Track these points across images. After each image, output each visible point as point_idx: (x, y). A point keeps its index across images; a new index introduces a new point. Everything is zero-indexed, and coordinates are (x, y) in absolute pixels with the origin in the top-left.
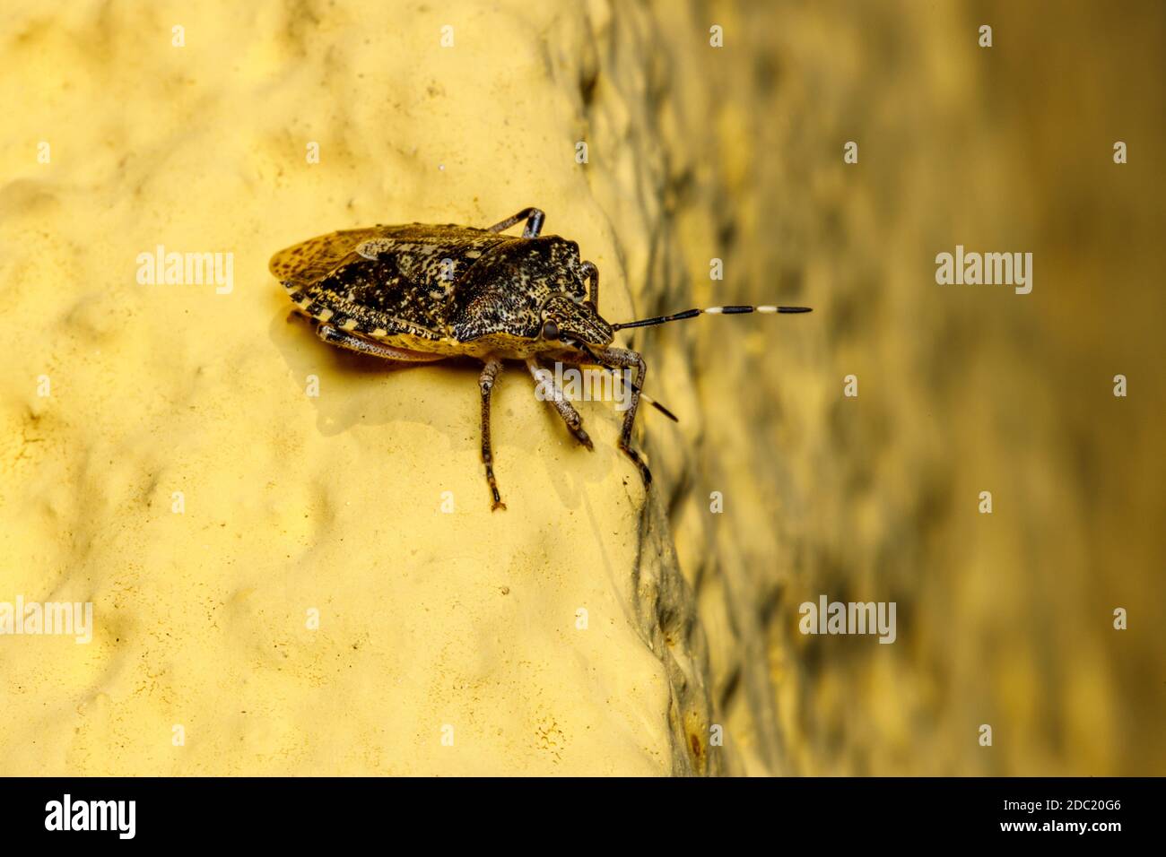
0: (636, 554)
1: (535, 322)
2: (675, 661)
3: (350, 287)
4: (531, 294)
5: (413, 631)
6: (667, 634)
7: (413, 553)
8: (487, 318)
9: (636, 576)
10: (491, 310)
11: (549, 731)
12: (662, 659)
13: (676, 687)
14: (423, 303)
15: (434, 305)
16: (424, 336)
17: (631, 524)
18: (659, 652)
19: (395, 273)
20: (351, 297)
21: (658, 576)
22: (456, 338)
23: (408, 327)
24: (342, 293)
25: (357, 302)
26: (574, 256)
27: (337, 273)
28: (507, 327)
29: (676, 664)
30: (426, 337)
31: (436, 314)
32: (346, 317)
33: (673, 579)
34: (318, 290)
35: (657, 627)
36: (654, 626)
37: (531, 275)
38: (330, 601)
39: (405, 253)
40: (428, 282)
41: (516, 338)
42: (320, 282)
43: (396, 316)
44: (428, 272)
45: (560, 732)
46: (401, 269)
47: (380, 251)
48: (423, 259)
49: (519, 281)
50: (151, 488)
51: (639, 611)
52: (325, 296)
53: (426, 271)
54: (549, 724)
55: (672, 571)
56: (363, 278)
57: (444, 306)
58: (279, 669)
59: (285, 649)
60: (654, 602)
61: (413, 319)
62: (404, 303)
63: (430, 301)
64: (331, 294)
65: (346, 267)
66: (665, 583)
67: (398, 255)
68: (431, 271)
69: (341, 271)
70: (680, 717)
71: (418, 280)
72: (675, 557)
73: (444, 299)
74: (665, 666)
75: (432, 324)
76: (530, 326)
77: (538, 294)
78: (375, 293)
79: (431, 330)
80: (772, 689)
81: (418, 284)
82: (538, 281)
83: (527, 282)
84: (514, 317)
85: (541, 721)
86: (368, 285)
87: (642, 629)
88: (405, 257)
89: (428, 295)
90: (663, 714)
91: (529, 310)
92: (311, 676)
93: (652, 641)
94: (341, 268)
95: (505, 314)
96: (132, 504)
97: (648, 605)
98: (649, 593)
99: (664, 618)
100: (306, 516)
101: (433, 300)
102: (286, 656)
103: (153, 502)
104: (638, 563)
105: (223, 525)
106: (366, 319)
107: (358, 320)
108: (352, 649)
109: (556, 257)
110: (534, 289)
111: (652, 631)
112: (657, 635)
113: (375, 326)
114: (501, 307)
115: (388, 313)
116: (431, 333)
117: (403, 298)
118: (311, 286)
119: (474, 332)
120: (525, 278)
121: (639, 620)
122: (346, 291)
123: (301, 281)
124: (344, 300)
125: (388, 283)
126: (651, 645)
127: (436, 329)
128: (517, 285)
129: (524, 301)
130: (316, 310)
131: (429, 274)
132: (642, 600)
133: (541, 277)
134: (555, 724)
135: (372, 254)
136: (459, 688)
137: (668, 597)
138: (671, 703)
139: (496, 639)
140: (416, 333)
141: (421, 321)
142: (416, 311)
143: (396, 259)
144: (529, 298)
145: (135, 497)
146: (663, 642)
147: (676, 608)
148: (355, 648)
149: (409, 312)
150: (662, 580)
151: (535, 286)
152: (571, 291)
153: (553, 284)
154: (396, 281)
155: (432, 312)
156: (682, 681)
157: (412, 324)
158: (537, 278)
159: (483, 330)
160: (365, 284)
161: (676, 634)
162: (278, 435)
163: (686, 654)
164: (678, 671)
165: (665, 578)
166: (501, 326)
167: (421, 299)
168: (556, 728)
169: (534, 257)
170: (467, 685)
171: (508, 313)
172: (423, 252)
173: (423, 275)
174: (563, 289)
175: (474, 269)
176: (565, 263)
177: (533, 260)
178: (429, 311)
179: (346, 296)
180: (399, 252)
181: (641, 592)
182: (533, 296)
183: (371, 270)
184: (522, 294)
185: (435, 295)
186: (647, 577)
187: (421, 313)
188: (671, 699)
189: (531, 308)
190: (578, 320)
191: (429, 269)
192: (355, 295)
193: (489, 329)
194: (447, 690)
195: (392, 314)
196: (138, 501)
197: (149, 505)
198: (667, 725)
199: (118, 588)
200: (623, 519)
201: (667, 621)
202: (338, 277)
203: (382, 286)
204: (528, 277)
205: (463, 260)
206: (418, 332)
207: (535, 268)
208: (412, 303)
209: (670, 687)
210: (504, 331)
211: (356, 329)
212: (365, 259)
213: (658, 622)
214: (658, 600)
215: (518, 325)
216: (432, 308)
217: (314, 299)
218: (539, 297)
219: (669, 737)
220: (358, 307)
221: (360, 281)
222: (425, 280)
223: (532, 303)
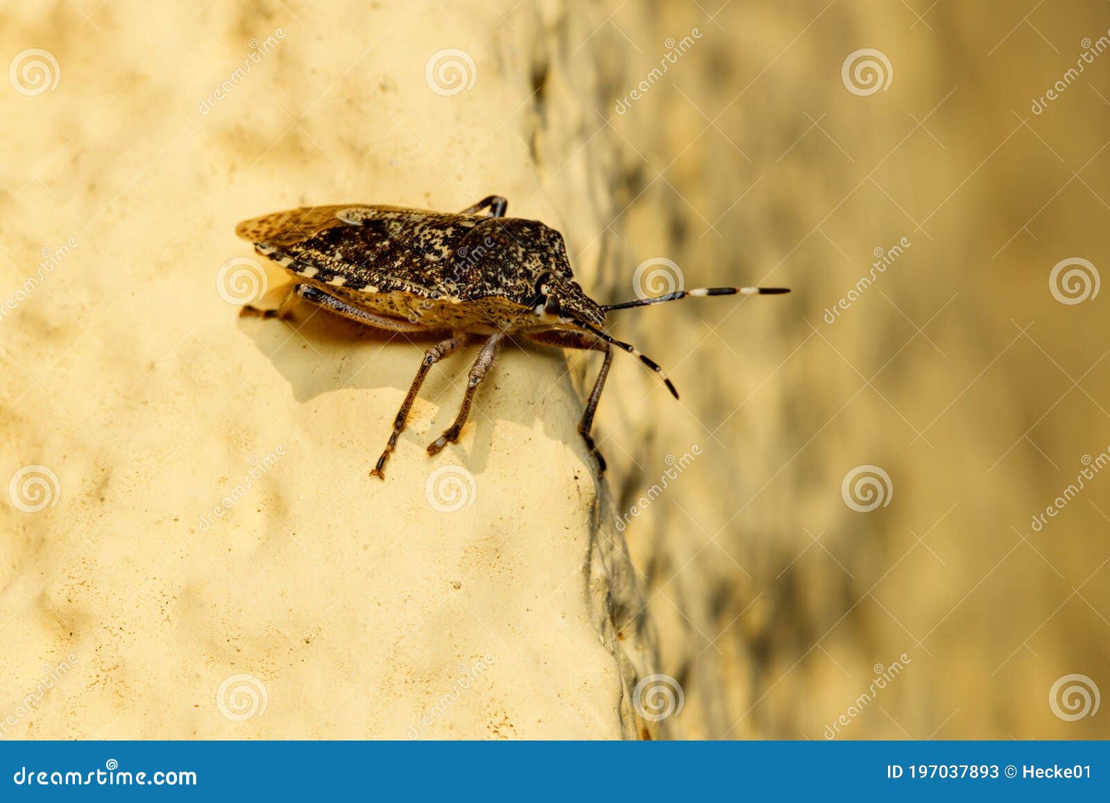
0: (587, 549)
1: (531, 292)
2: (625, 654)
3: (336, 247)
4: (527, 265)
5: (364, 626)
6: (618, 628)
7: (366, 547)
8: (488, 281)
9: (587, 570)
10: (492, 274)
11: (500, 725)
12: (613, 653)
13: (627, 681)
14: (419, 264)
15: (429, 266)
16: (420, 294)
17: (582, 518)
18: (610, 646)
19: (385, 236)
20: (339, 256)
21: (610, 570)
22: (457, 296)
23: (403, 284)
24: (328, 252)
25: (345, 260)
26: (559, 241)
27: (320, 235)
28: (505, 293)
29: (626, 659)
30: (422, 295)
31: (432, 274)
32: (332, 274)
33: (624, 573)
34: (300, 249)
35: (609, 622)
36: (605, 620)
37: (527, 248)
38: (282, 595)
39: (392, 219)
40: (422, 246)
41: (513, 305)
42: (301, 243)
43: (389, 275)
44: (421, 236)
45: (511, 725)
46: (391, 233)
47: (365, 217)
48: (413, 226)
49: (516, 251)
50: (105, 483)
51: (590, 605)
52: (309, 255)
53: (419, 235)
54: (501, 717)
55: (623, 565)
56: (350, 240)
57: (441, 267)
58: (232, 664)
59: (237, 644)
60: (605, 596)
61: (408, 278)
62: (397, 264)
63: (425, 263)
64: (315, 253)
65: (328, 230)
66: (616, 577)
67: (386, 221)
68: (425, 236)
69: (324, 233)
70: (630, 710)
71: (411, 242)
72: (626, 551)
73: (441, 261)
74: (617, 659)
75: (429, 283)
76: (527, 295)
77: (534, 267)
78: (364, 252)
79: (429, 289)
80: (723, 685)
81: (410, 247)
82: (533, 255)
83: (524, 253)
84: (512, 284)
85: (492, 715)
86: (356, 246)
87: (593, 623)
88: (393, 224)
89: (423, 257)
90: (614, 708)
91: (526, 280)
92: (263, 670)
93: (603, 634)
94: (323, 231)
95: (504, 280)
96: (85, 499)
97: (599, 599)
98: (600, 587)
99: (616, 612)
100: (259, 511)
101: (428, 262)
102: (239, 651)
103: (106, 497)
104: (589, 557)
105: (176, 520)
106: (355, 276)
107: (346, 278)
108: (304, 642)
109: (544, 237)
110: (530, 262)
111: (603, 625)
112: (608, 629)
113: (366, 283)
114: (500, 273)
115: (380, 271)
116: (428, 291)
117: (396, 259)
118: (292, 246)
119: (475, 293)
120: (521, 250)
121: (590, 614)
122: (332, 250)
123: (278, 242)
124: (330, 258)
125: (378, 245)
126: (602, 639)
127: (434, 288)
128: (515, 255)
129: (521, 271)
130: (300, 267)
131: (423, 239)
132: (593, 594)
133: (535, 252)
134: (506, 718)
135: (356, 220)
136: (411, 681)
137: (619, 592)
138: (622, 697)
139: (448, 632)
140: (411, 291)
141: (417, 280)
142: (411, 271)
143: (385, 224)
144: (525, 268)
145: (89, 492)
146: (614, 636)
147: (628, 602)
148: (307, 642)
149: (403, 271)
150: (613, 575)
151: (531, 259)
152: (561, 271)
153: (545, 261)
154: (386, 243)
155: (429, 273)
156: (633, 675)
157: (407, 282)
158: (532, 253)
159: (485, 291)
160: (353, 245)
161: (628, 627)
162: (230, 430)
163: (637, 648)
164: (629, 666)
165: (616, 571)
166: (500, 291)
167: (415, 260)
168: (507, 722)
169: (527, 233)
170: (419, 679)
171: (507, 280)
172: (412, 220)
173: (417, 239)
174: (553, 267)
175: (471, 236)
176: (553, 245)
177: (527, 235)
178: (426, 271)
179: (333, 255)
180: (386, 218)
181: (592, 587)
182: (529, 268)
183: (357, 233)
184: (520, 264)
185: (431, 257)
186: (598, 571)
187: (417, 272)
188: (622, 693)
189: (528, 279)
190: (576, 298)
191: (422, 234)
192: (342, 254)
193: (490, 292)
194: (399, 684)
195: (386, 273)
196: (92, 496)
197: (102, 500)
198: (619, 718)
199: (72, 582)
200: (574, 513)
201: (618, 615)
202: (321, 239)
203: (373, 248)
204: (524, 250)
205: (459, 228)
206: (414, 290)
207: (529, 243)
208: (405, 264)
209: (621, 681)
210: (503, 295)
211: (345, 285)
212: (348, 224)
213: (609, 616)
214: (609, 595)
215: (516, 293)
216: (429, 269)
217: (296, 258)
218: (534, 269)
219: (620, 732)
220: (347, 265)
221: (346, 242)
222: (419, 242)
223: (527, 274)
